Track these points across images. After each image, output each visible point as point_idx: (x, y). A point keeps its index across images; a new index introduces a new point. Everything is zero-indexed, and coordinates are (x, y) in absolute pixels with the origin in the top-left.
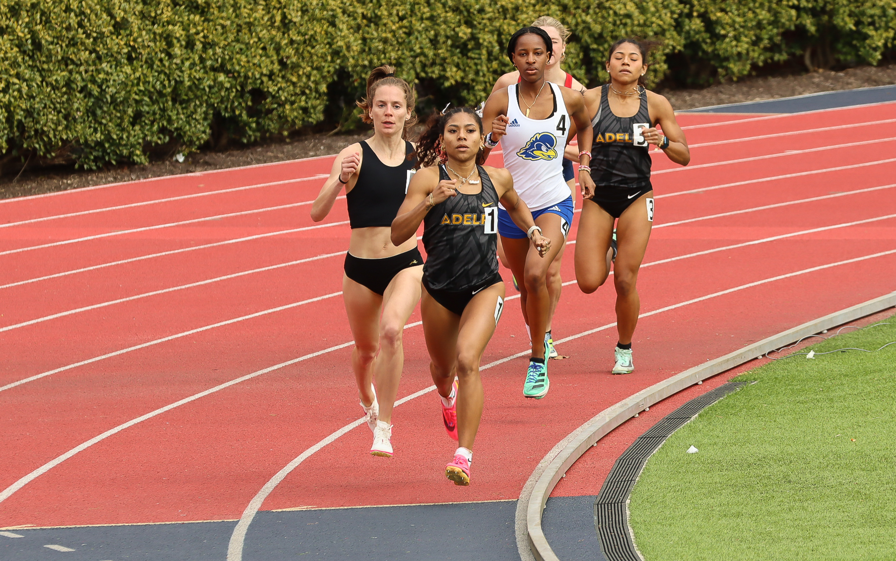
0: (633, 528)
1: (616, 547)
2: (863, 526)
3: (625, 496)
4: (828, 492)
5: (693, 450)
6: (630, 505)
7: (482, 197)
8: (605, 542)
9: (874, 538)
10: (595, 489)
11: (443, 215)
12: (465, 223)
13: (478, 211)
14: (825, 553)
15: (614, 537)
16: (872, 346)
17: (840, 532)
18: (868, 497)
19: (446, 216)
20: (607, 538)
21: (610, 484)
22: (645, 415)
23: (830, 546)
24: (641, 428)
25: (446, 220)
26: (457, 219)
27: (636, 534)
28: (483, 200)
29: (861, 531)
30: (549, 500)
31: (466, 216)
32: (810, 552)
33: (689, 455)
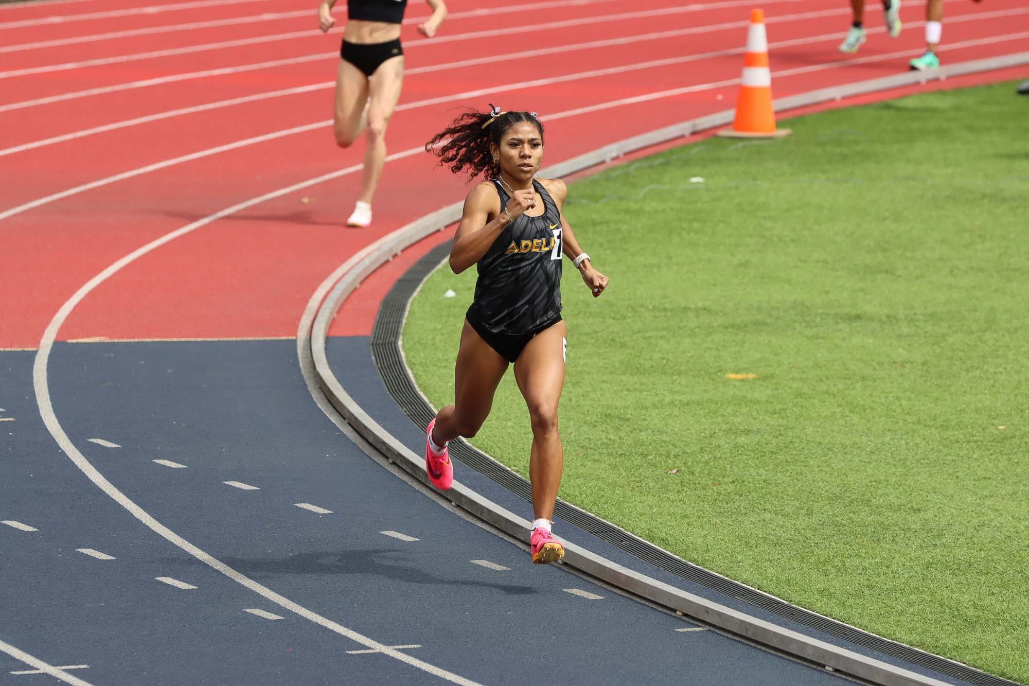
0: (412, 369)
1: (399, 387)
2: (624, 373)
3: (397, 337)
4: (584, 338)
5: (450, 294)
6: (403, 346)
7: (548, 218)
8: (387, 383)
9: (637, 386)
10: (366, 329)
11: (510, 243)
12: (534, 250)
13: (547, 234)
14: (596, 399)
15: (395, 378)
16: (594, 198)
17: (605, 378)
18: (623, 346)
19: (513, 244)
20: (388, 378)
21: (379, 325)
22: (397, 260)
23: (599, 393)
24: (398, 271)
25: (513, 248)
26: (526, 246)
27: (415, 375)
28: (549, 222)
29: (624, 378)
30: (328, 339)
31: (535, 241)
32: (582, 398)
33: (447, 298)
